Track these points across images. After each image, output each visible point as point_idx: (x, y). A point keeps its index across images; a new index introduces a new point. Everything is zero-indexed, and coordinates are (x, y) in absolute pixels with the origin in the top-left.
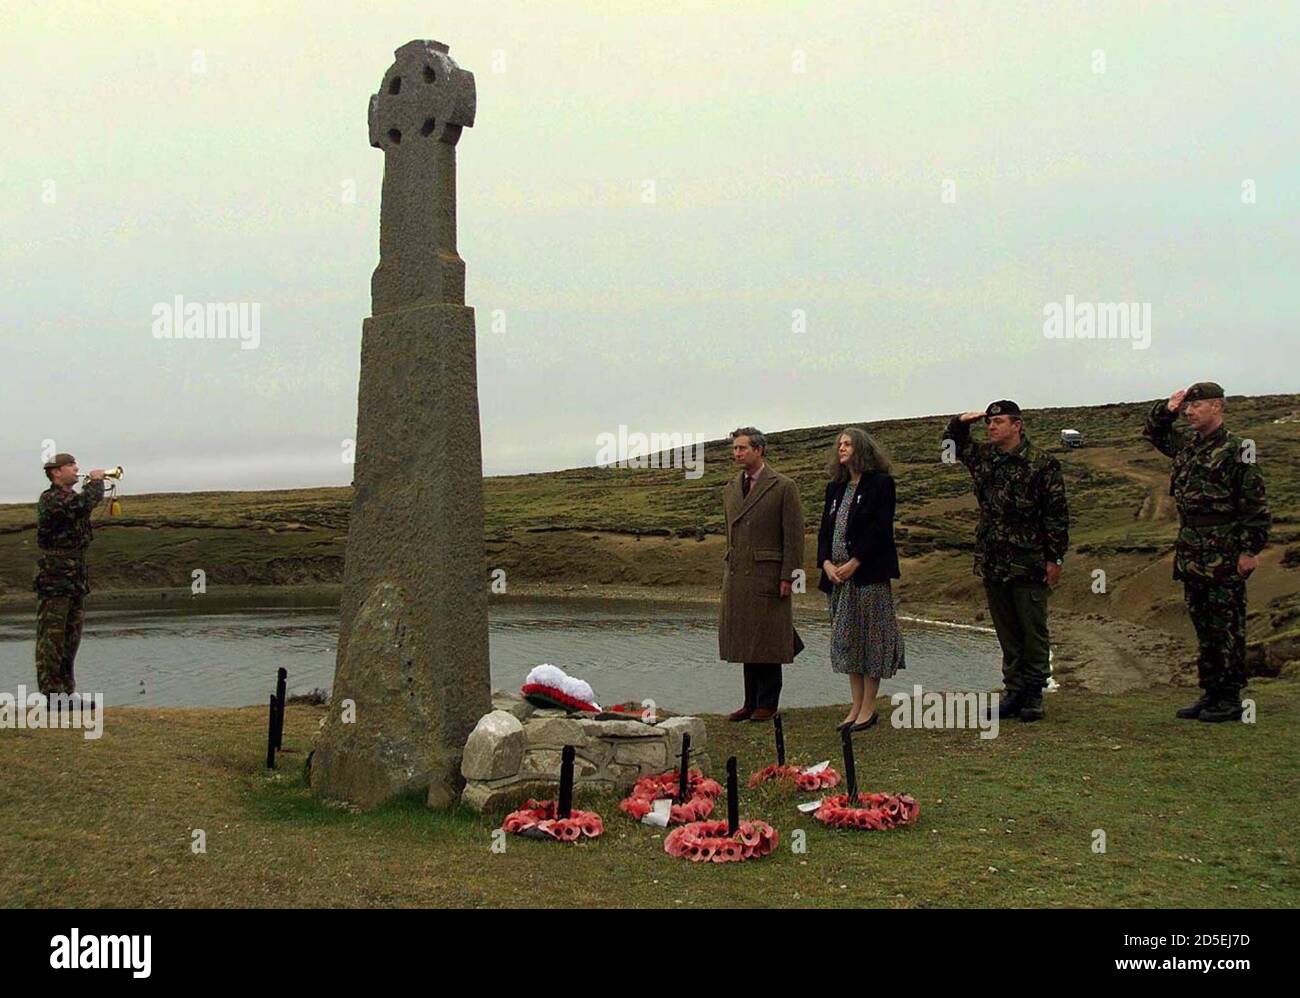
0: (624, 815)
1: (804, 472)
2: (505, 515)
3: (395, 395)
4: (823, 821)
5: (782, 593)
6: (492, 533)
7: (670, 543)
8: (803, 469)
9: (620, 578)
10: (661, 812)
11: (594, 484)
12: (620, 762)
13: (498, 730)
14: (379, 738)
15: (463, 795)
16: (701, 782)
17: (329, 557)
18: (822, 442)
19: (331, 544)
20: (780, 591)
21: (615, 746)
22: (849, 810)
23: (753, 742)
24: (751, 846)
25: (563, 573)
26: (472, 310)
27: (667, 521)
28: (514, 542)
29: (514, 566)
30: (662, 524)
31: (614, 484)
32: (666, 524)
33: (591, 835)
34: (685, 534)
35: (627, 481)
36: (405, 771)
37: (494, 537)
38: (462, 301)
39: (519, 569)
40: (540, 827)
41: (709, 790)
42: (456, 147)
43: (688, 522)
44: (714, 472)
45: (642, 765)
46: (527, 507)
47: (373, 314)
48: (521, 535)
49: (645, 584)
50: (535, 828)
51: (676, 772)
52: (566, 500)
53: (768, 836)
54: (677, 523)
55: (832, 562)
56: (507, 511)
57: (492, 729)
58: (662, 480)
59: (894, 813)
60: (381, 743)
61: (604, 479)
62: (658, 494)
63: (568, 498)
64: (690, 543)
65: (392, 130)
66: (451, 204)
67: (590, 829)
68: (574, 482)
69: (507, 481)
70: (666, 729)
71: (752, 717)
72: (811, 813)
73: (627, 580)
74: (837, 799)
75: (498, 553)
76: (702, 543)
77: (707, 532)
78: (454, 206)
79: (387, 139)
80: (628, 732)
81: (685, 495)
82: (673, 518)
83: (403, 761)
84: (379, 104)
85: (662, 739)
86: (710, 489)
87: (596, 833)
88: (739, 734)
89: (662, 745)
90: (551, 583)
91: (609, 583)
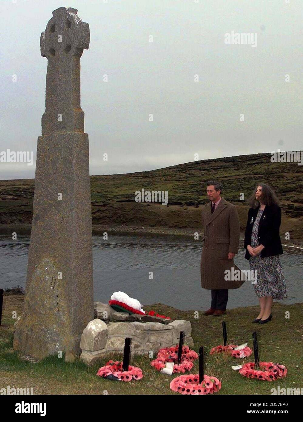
0: (152, 368)
1: (246, 176)
2: (107, 193)
3: (52, 173)
4: (243, 375)
5: (229, 258)
6: (101, 202)
7: (182, 208)
8: (245, 174)
9: (159, 224)
10: (169, 368)
11: (148, 180)
12: (152, 342)
13: (97, 328)
14: (43, 329)
15: (80, 357)
16: (188, 352)
17: (26, 211)
18: (255, 162)
19: (27, 206)
20: (228, 257)
21: (149, 334)
22: (255, 371)
23: (214, 328)
24: (209, 389)
25: (133, 221)
26: (87, 135)
27: (182, 198)
28: (111, 207)
29: (110, 218)
30: (179, 199)
31: (157, 180)
32: (180, 199)
33: (137, 379)
34: (189, 204)
35: (162, 179)
36: (55, 345)
37: (102, 204)
38: (83, 131)
39: (113, 219)
40: (114, 375)
41: (191, 356)
42: (81, 58)
43: (191, 199)
44: (203, 175)
45: (161, 343)
46: (117, 190)
47: (42, 135)
48: (114, 203)
49: (170, 227)
50: (112, 375)
51: (177, 346)
52: (135, 187)
53: (217, 384)
54: (186, 199)
55: (251, 245)
56: (107, 192)
57: (94, 328)
58: (180, 178)
59: (276, 373)
60: (44, 331)
61: (153, 177)
62: (177, 185)
63: (136, 186)
64: (192, 208)
65: (51, 49)
66: (78, 85)
67: (136, 376)
68: (139, 179)
69: (108, 177)
70: (173, 326)
71: (214, 314)
72: (238, 371)
73: (162, 225)
74: (250, 365)
75: (103, 211)
76: (197, 209)
77: (200, 204)
78: (79, 86)
79: (48, 54)
80: (155, 328)
81: (190, 186)
82: (184, 196)
83: (54, 340)
84: (45, 36)
85: (171, 331)
86: (202, 183)
87: (139, 378)
88: (207, 323)
89: (171, 333)
90: (127, 225)
91: (153, 226)
